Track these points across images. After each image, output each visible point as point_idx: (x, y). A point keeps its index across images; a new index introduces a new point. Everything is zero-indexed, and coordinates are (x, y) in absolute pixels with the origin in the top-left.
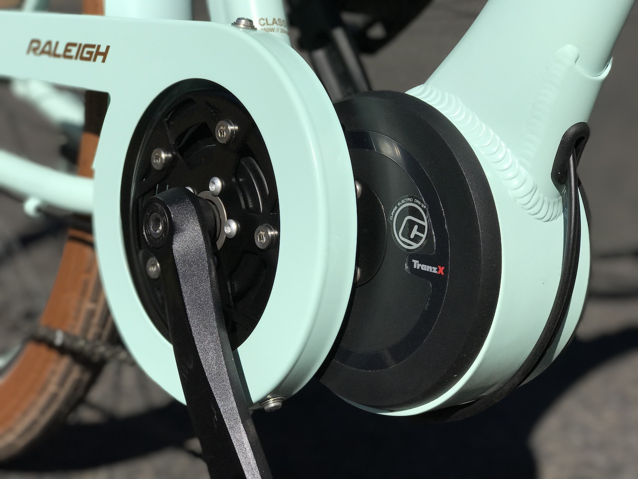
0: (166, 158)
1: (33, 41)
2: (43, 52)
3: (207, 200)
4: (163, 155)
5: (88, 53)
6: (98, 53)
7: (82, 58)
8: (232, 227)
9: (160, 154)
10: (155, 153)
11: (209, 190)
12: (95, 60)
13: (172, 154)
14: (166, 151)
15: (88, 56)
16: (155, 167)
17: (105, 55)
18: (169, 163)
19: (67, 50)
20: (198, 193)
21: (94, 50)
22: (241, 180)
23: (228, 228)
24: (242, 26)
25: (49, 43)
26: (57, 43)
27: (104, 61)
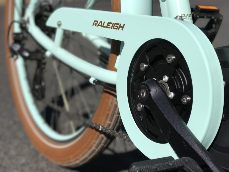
0: (146, 67)
1: (95, 21)
2: (99, 25)
3: (162, 84)
4: (145, 66)
5: (116, 26)
6: (120, 27)
7: (114, 28)
8: (172, 95)
9: (143, 65)
10: (141, 64)
11: (163, 80)
12: (119, 29)
13: (148, 65)
14: (146, 64)
15: (116, 27)
16: (141, 70)
17: (123, 27)
18: (147, 69)
19: (108, 25)
20: (158, 81)
21: (119, 25)
22: (176, 77)
23: (170, 95)
24: (178, 19)
25: (101, 22)
26: (104, 22)
27: (122, 30)
